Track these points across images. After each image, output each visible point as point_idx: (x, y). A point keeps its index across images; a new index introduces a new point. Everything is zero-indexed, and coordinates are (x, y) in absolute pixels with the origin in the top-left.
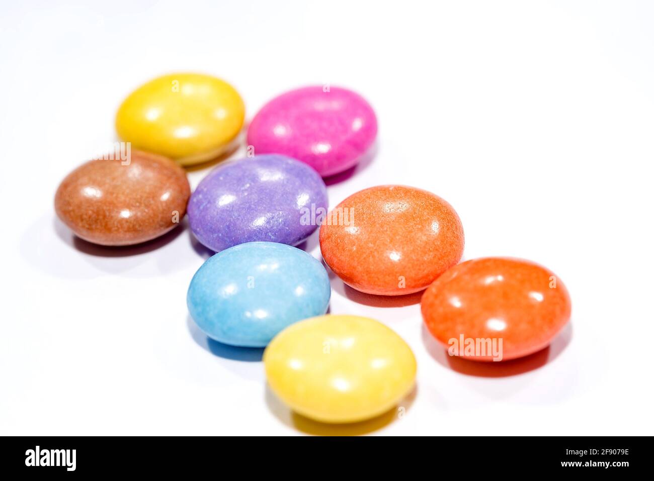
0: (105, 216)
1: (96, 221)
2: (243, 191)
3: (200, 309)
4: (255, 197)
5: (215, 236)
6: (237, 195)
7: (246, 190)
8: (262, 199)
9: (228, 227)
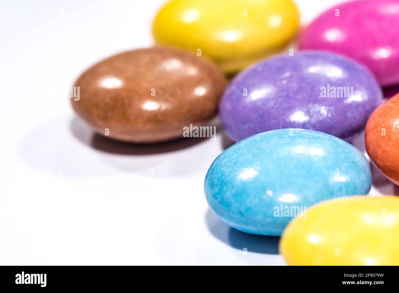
0: (123, 103)
1: (113, 108)
2: (282, 80)
3: (217, 190)
4: (294, 85)
5: (246, 127)
6: (275, 84)
7: (285, 79)
8: (301, 88)
9: (261, 116)
